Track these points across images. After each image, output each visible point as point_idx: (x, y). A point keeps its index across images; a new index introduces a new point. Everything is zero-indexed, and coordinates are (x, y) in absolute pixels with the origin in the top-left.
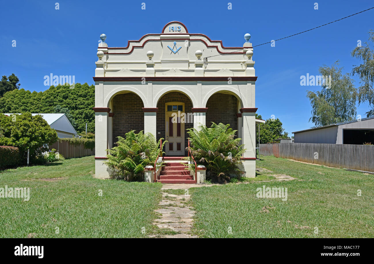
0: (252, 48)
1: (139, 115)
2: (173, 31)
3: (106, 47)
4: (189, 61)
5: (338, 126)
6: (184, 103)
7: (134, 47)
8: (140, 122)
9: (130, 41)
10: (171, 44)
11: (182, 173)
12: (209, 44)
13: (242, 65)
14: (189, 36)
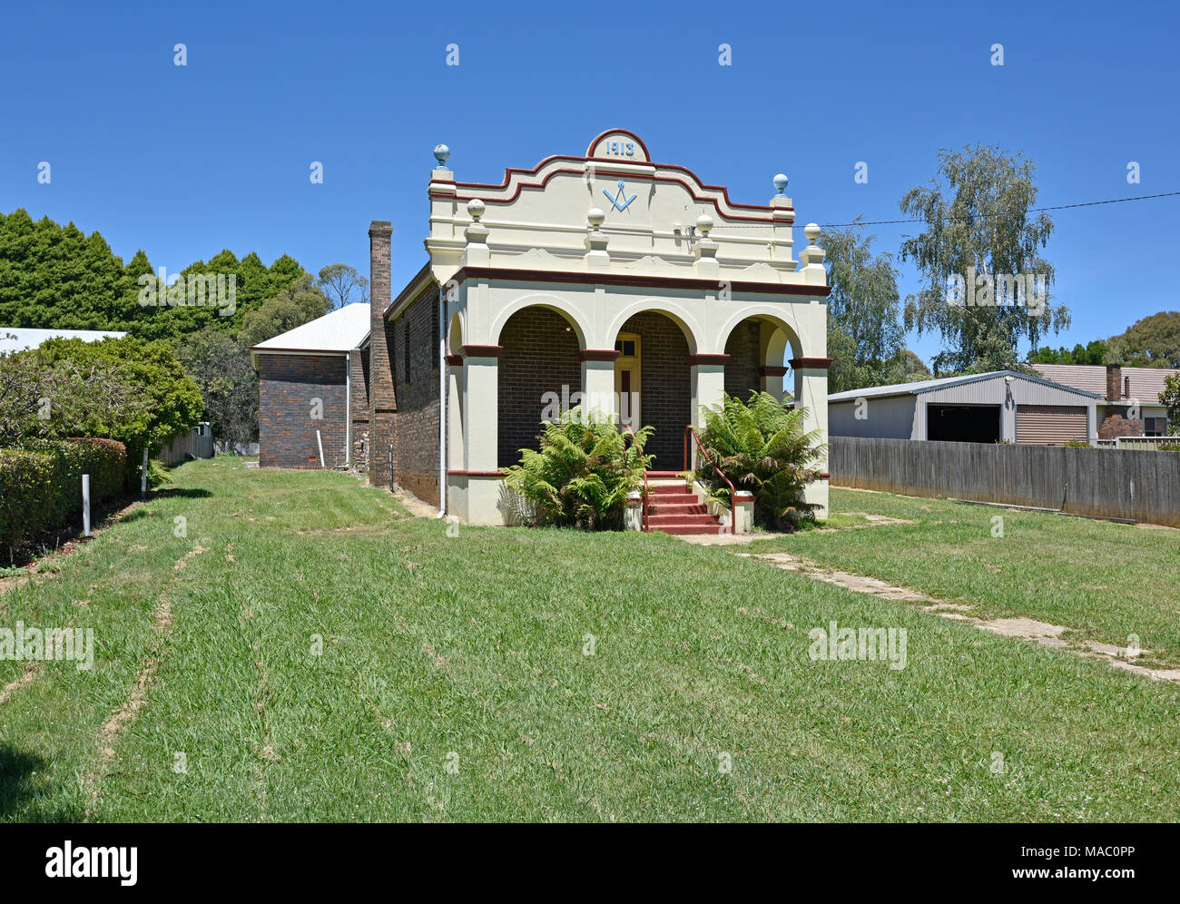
0: (791, 210)
1: (533, 363)
2: (617, 154)
3: (451, 179)
4: (651, 232)
5: (916, 395)
6: (640, 337)
7: (521, 187)
8: (537, 381)
9: (512, 171)
10: (612, 186)
11: (691, 510)
12: (699, 193)
13: (770, 248)
14: (653, 169)
